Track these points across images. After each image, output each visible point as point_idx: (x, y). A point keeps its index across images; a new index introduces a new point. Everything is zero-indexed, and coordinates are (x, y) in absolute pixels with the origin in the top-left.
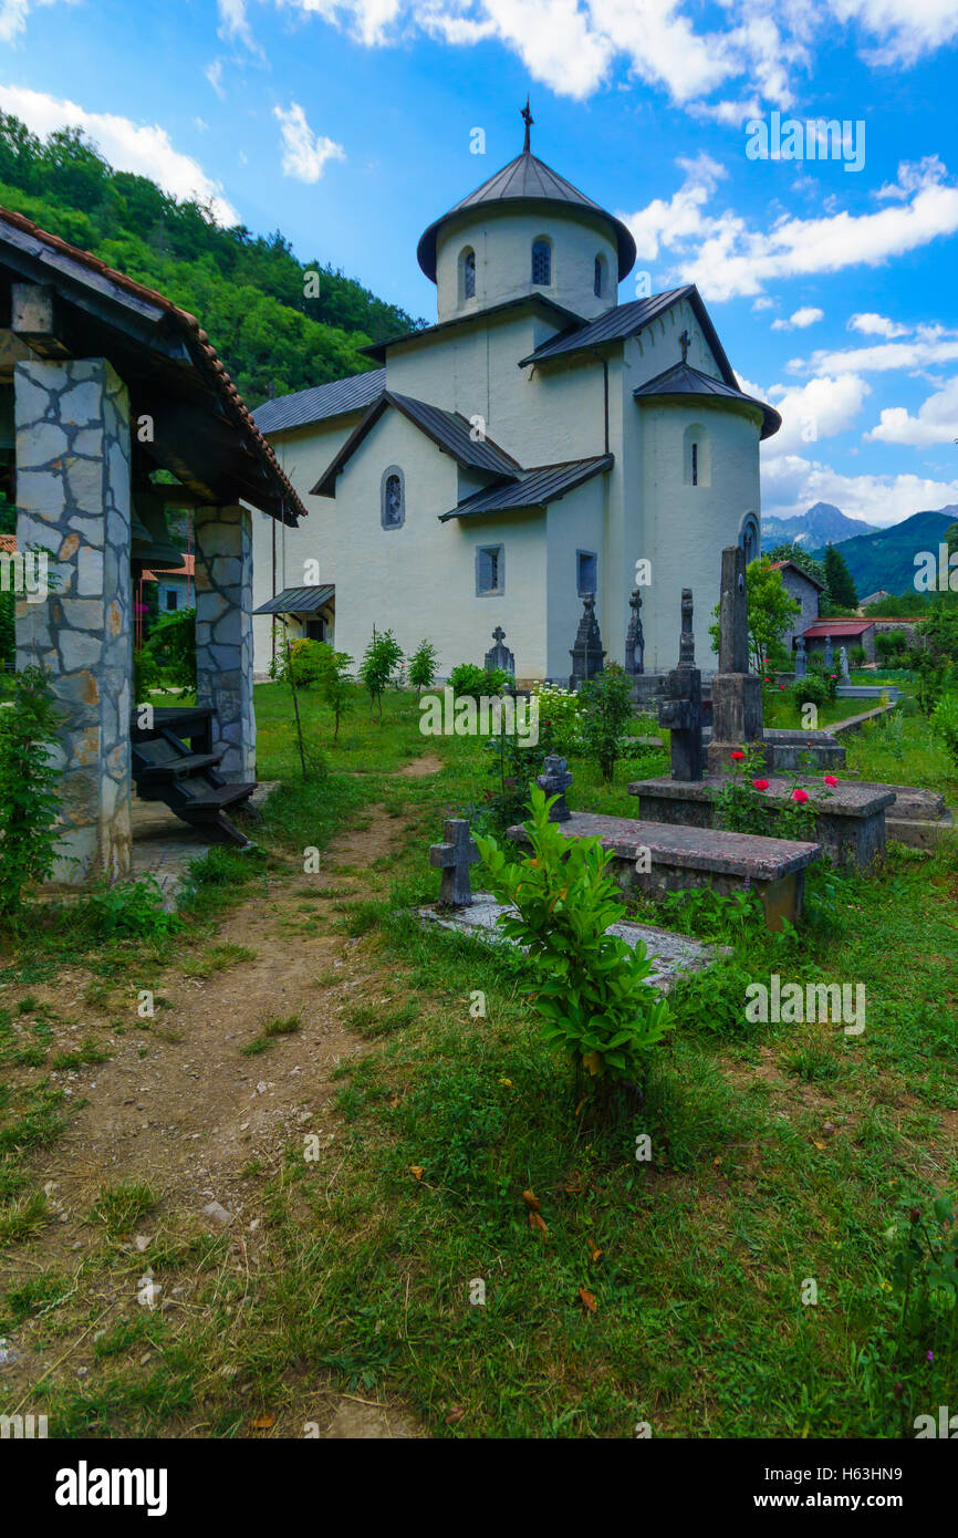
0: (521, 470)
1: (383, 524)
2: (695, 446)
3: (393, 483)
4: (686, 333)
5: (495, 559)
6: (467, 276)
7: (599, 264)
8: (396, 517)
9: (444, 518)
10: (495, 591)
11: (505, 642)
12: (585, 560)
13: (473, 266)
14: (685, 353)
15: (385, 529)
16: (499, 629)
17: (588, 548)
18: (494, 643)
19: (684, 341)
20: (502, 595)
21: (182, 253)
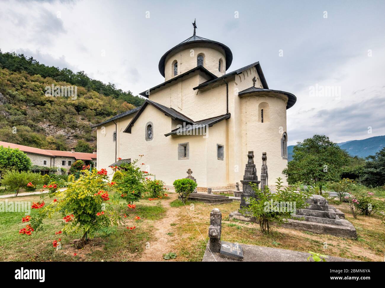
0: (193, 122)
1: (146, 139)
2: (262, 110)
3: (149, 127)
4: (255, 77)
5: (185, 147)
6: (175, 69)
7: (220, 62)
8: (150, 137)
9: (166, 135)
10: (185, 158)
11: (192, 175)
12: (220, 147)
13: (177, 66)
14: (254, 84)
15: (147, 141)
16: (189, 170)
17: (221, 143)
18: (187, 175)
19: (254, 80)
20: (188, 159)
21: (106, 95)
